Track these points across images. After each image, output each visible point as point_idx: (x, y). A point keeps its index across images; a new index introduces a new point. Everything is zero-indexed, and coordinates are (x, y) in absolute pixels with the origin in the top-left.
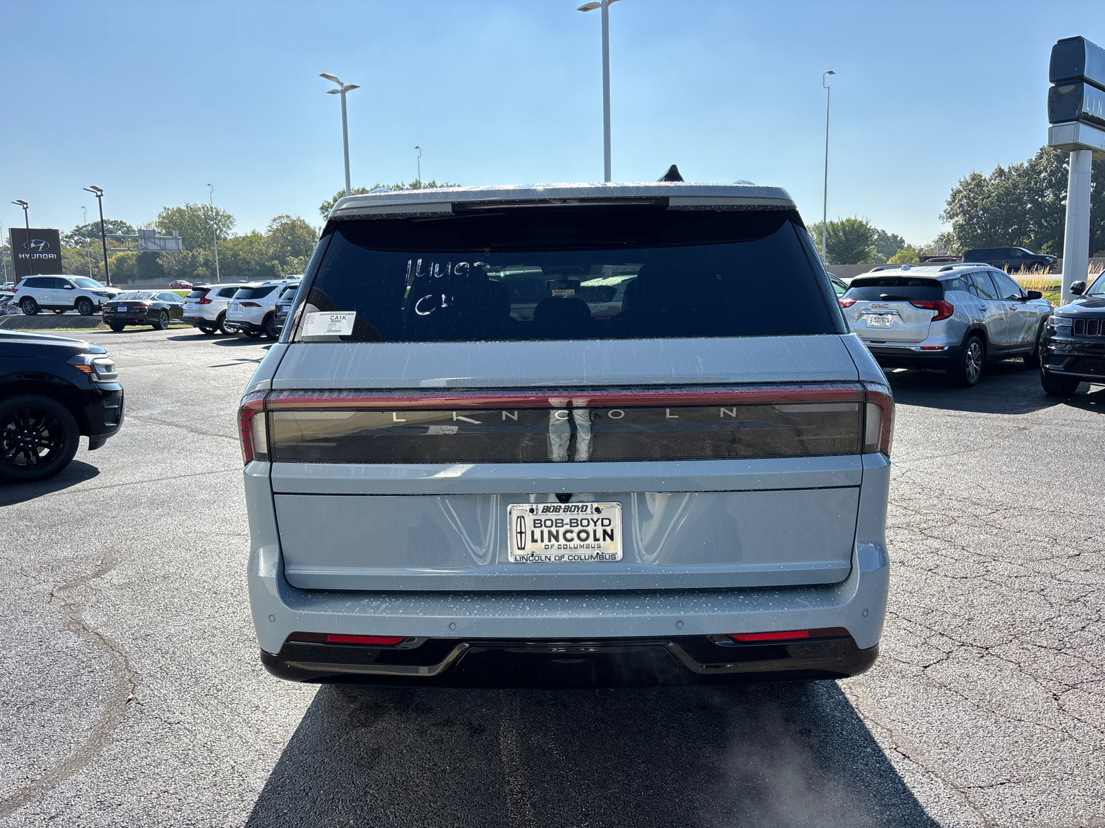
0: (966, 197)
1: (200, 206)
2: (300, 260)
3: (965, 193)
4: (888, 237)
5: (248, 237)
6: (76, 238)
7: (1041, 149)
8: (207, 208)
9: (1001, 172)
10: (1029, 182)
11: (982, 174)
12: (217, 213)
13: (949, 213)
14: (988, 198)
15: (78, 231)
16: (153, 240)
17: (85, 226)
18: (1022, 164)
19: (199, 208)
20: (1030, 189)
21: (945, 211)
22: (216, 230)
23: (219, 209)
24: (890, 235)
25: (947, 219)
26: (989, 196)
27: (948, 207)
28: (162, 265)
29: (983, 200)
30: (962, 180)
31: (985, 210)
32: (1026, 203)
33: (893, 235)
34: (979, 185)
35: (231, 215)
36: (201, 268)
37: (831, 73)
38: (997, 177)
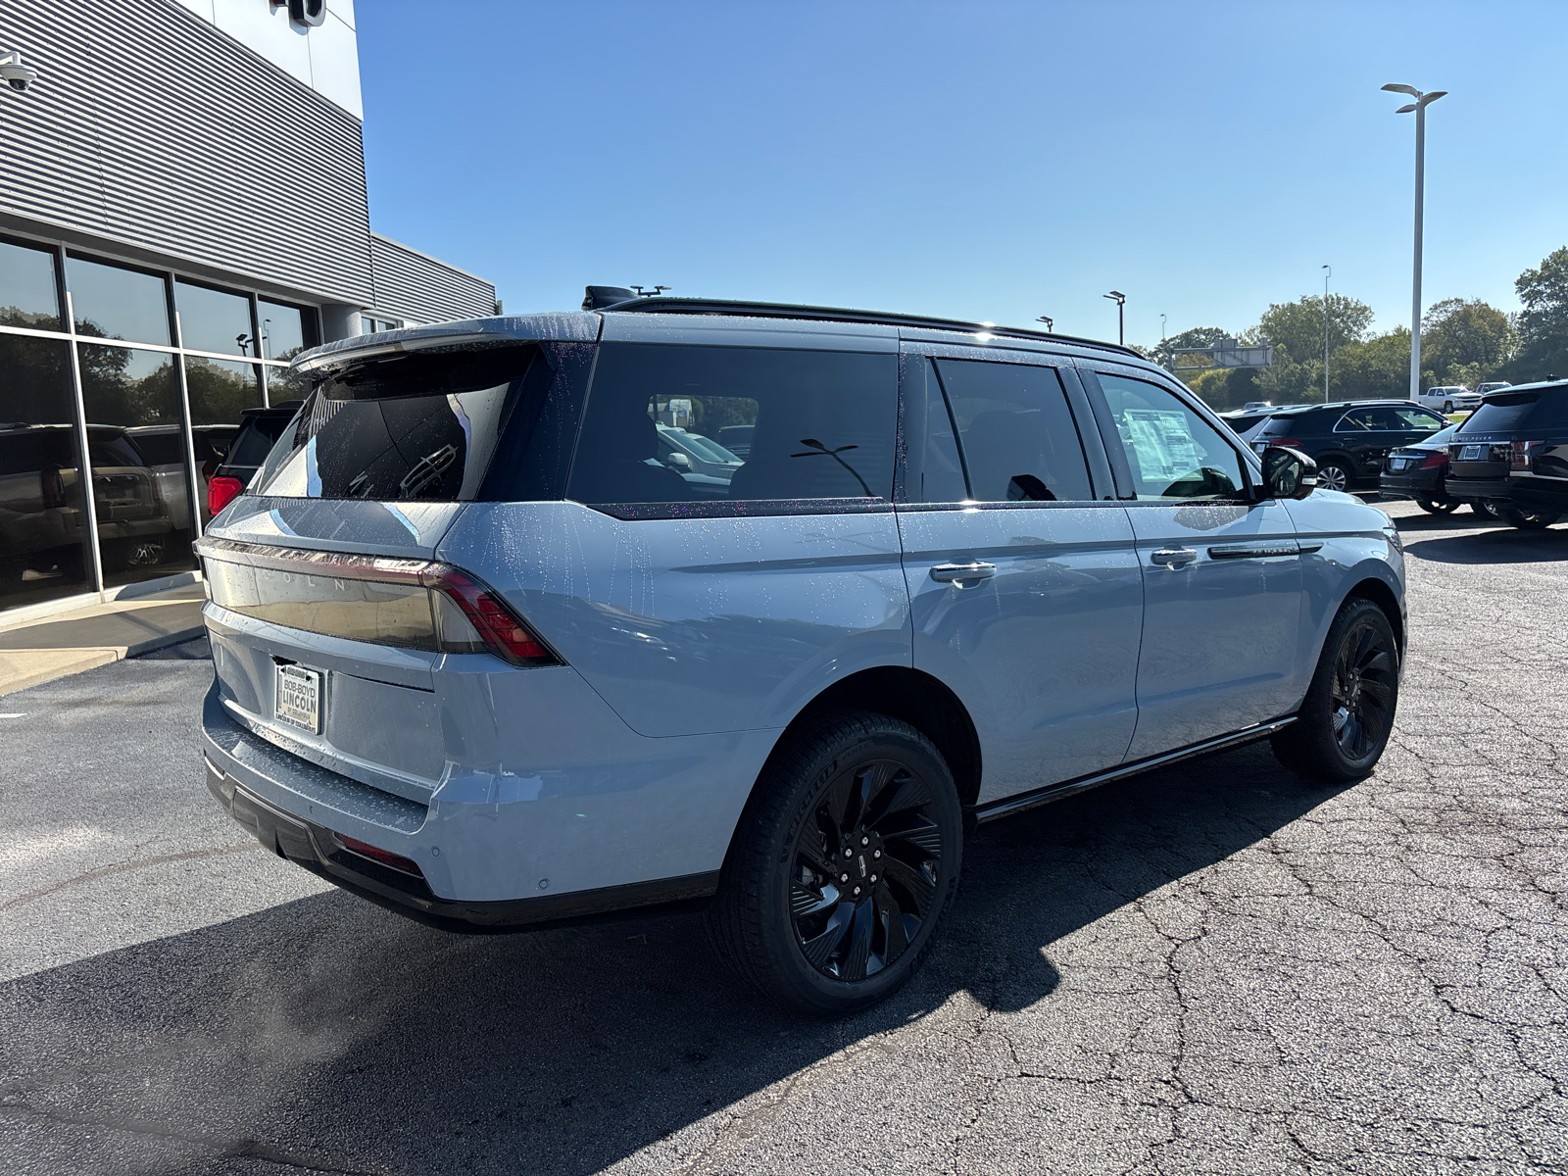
1: (1321, 298)
2: (1472, 368)
5: (1389, 338)
6: (1160, 355)
8: (1333, 299)
12: (1346, 306)
15: (1165, 347)
16: (1233, 353)
17: (1171, 340)
19: (1320, 301)
22: (1343, 331)
23: (1349, 300)
28: (1260, 386)
35: (1368, 306)
36: (1312, 387)
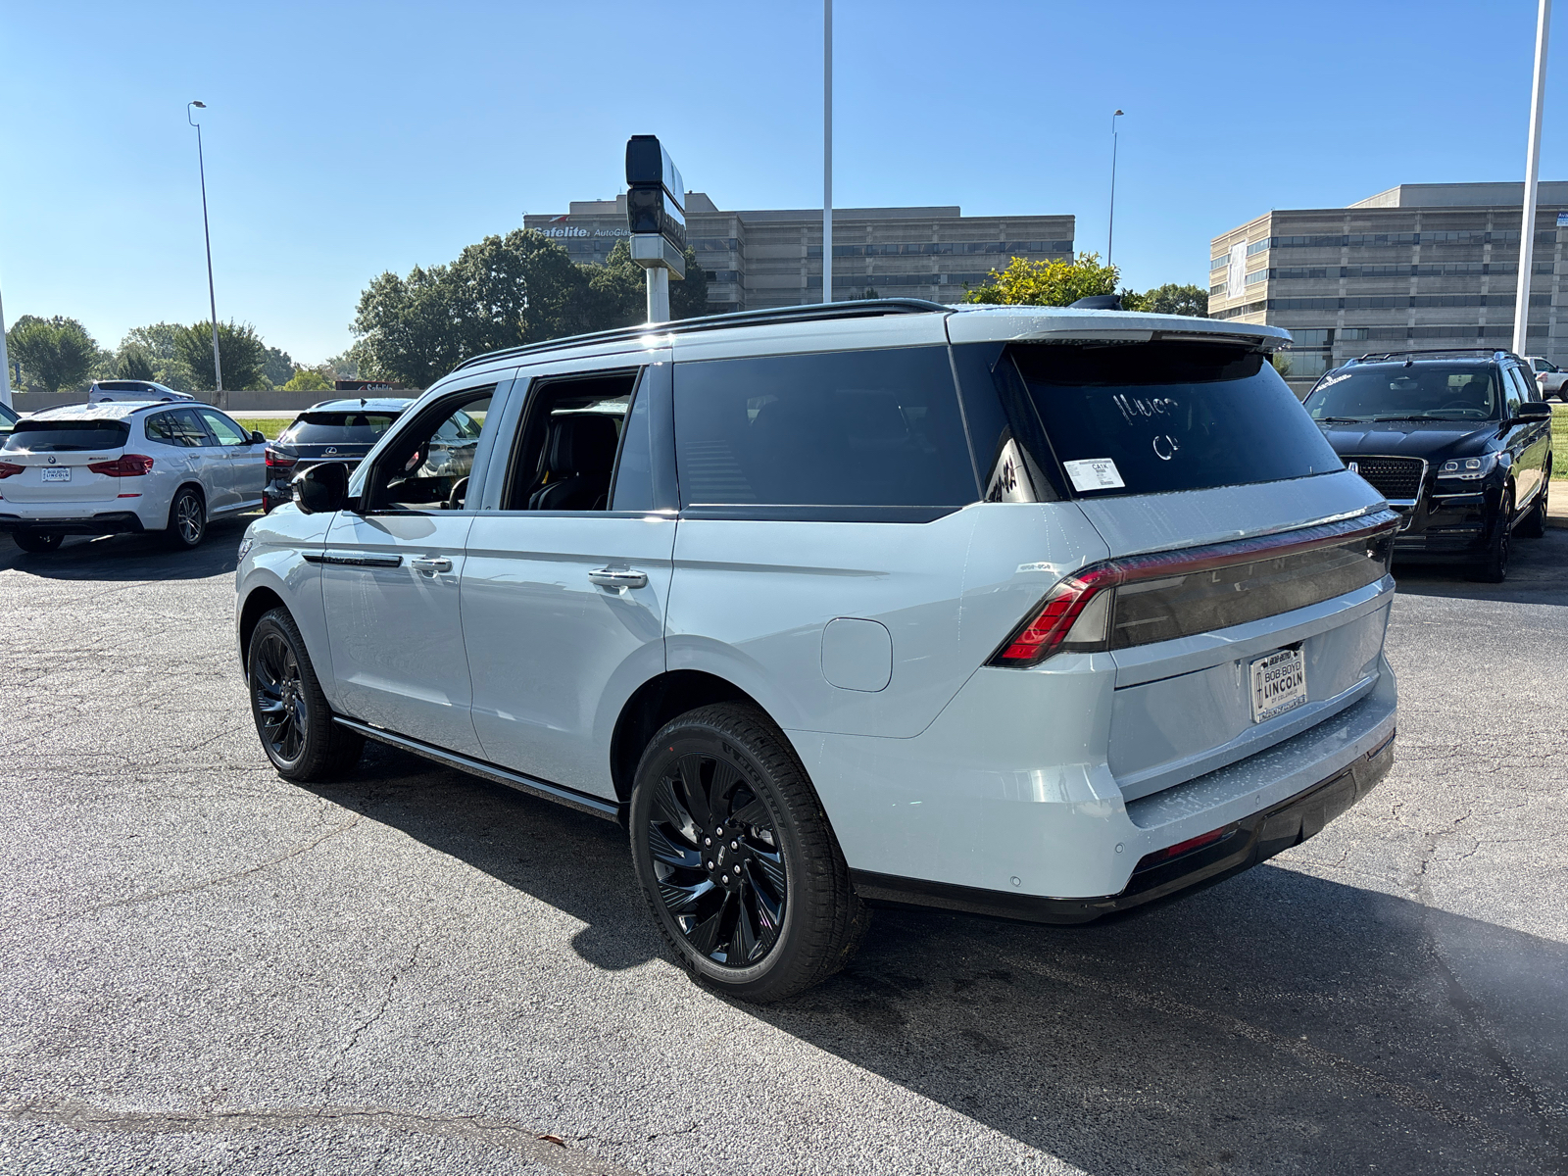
0: (382, 304)
3: (381, 298)
4: (267, 351)
7: (466, 251)
9: (420, 275)
10: (455, 292)
11: (398, 275)
13: (362, 323)
14: (409, 308)
18: (444, 267)
20: (458, 300)
21: (357, 321)
24: (268, 348)
25: (360, 331)
26: (411, 306)
27: (358, 315)
29: (403, 309)
30: (374, 281)
31: (407, 323)
32: (453, 317)
33: (273, 348)
34: (395, 290)
37: (199, 104)
38: (416, 281)
